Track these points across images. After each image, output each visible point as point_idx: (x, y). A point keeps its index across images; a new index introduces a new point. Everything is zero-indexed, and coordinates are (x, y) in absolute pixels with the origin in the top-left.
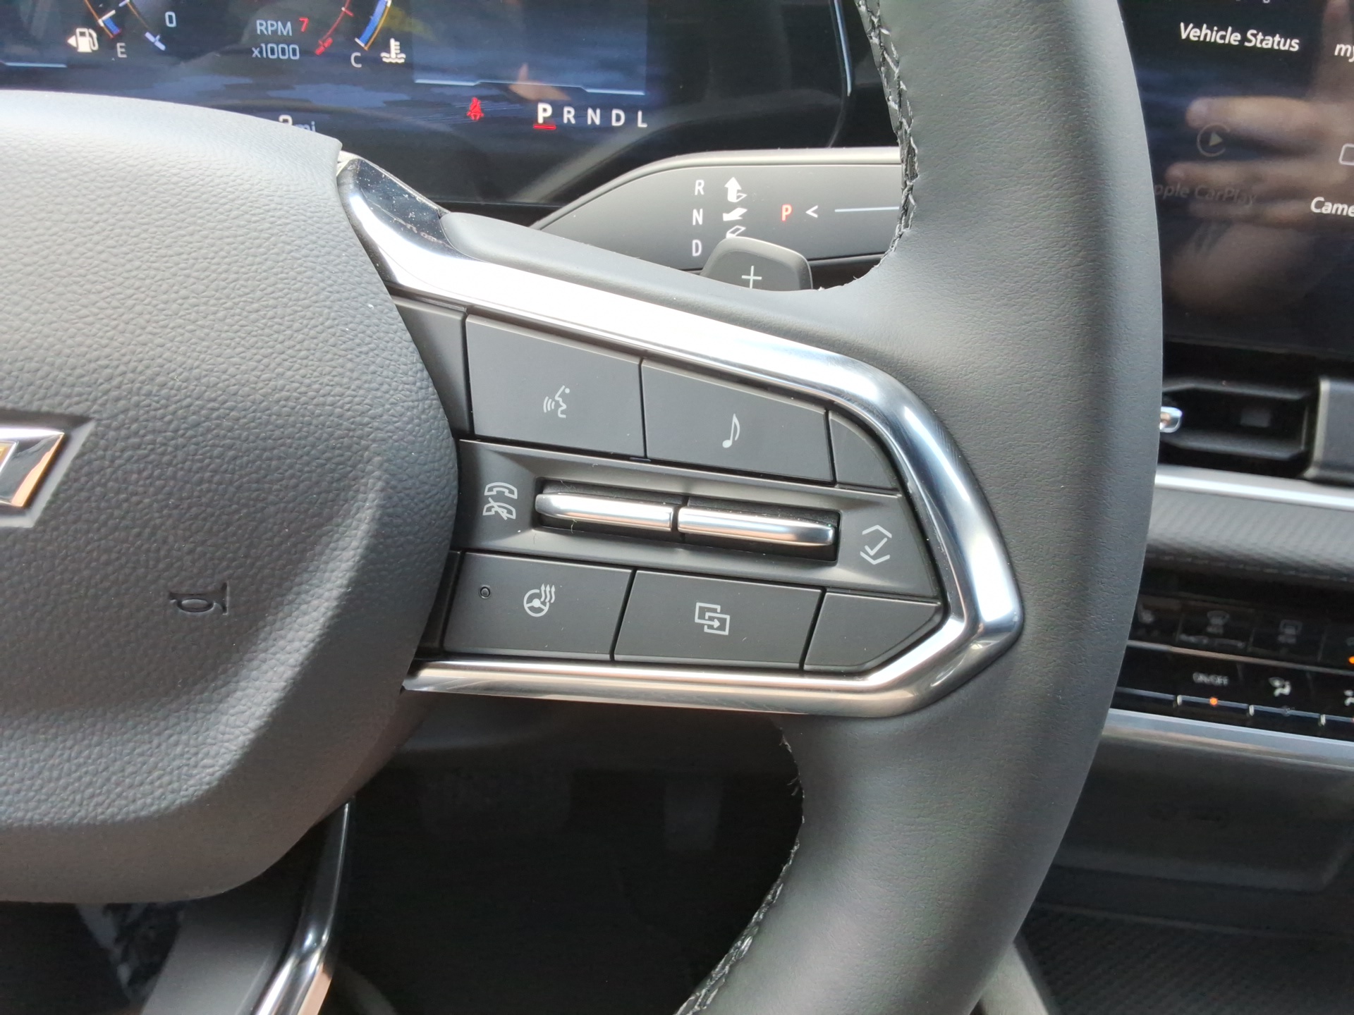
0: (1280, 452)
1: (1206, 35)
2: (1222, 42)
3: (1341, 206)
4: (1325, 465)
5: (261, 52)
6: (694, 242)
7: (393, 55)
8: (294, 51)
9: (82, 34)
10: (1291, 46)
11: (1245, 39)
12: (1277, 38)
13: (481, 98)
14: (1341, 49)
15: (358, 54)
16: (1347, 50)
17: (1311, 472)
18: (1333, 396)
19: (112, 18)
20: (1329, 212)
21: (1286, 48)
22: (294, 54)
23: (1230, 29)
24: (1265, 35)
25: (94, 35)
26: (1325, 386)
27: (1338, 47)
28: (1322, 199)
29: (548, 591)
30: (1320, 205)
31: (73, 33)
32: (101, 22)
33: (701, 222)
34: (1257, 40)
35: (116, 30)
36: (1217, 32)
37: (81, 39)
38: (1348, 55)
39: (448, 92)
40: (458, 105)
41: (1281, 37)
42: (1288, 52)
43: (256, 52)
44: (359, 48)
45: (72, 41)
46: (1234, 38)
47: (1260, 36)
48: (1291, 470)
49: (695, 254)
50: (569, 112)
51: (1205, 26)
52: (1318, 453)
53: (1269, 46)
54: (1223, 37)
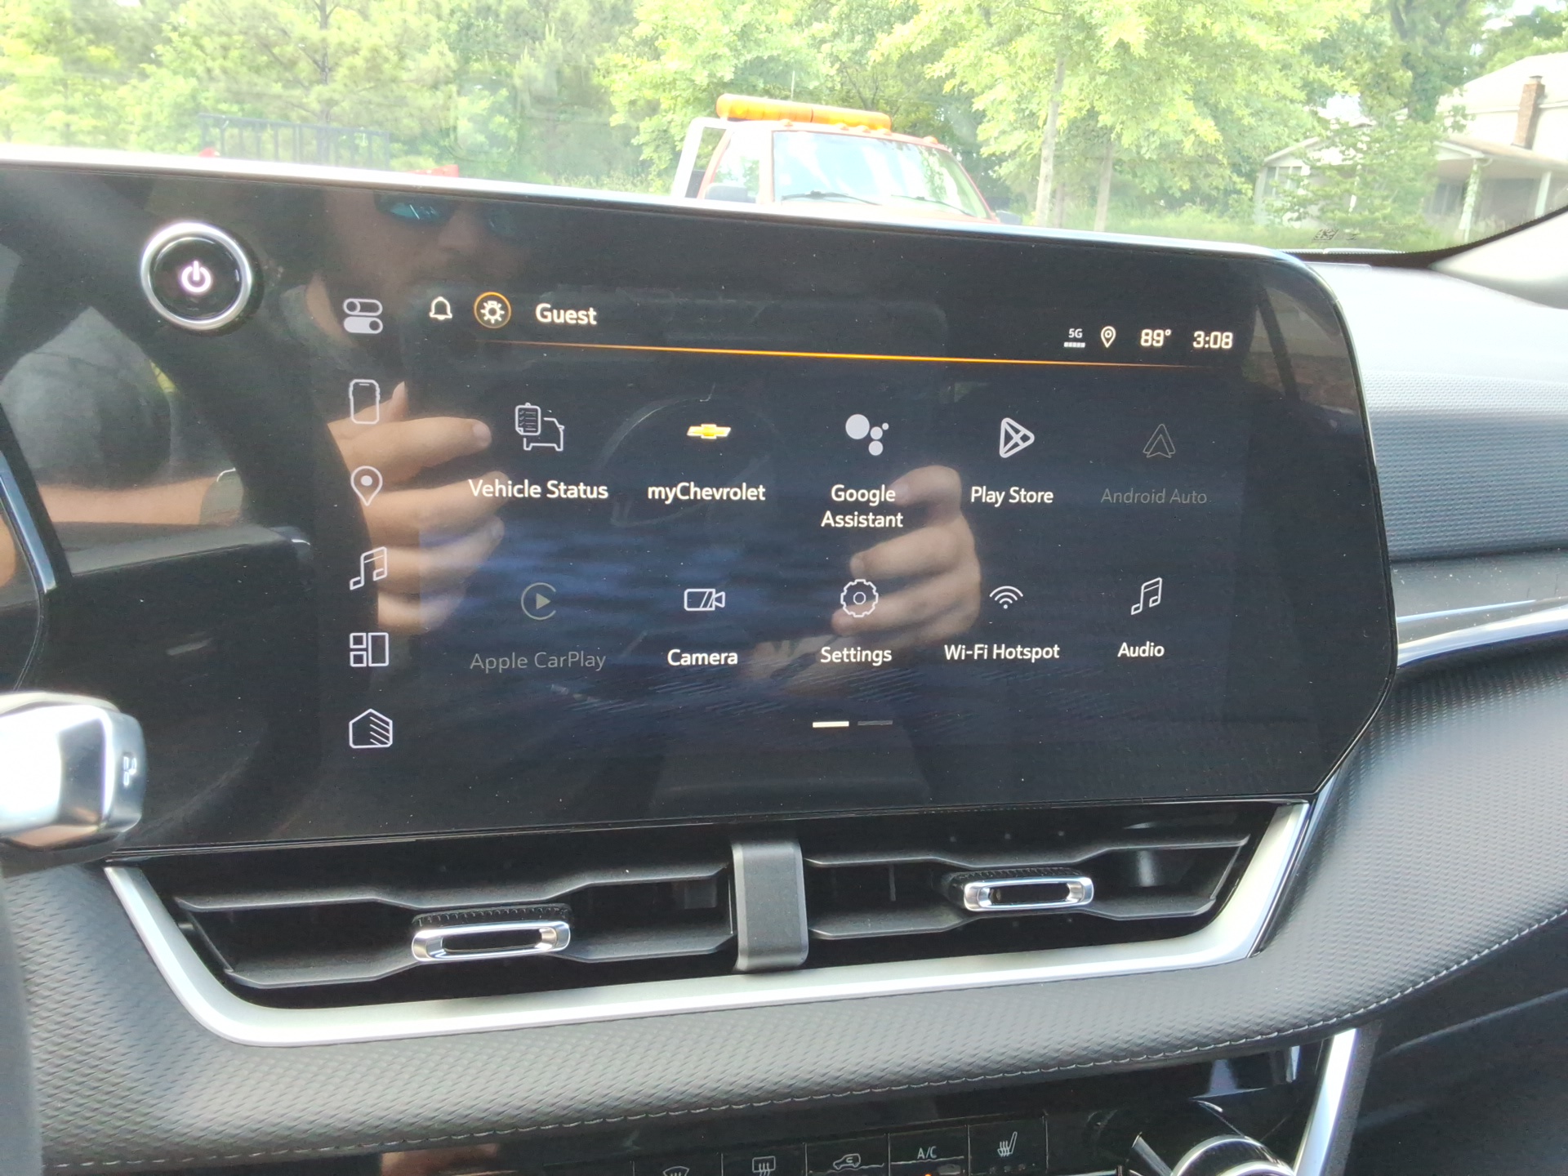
0: (702, 945)
1: (501, 490)
2: (521, 496)
3: (700, 656)
4: (753, 953)
10: (599, 493)
11: (545, 491)
12: (582, 487)
14: (653, 493)
16: (660, 492)
17: (742, 963)
18: (749, 866)
20: (689, 663)
21: (595, 495)
23: (526, 482)
24: (567, 484)
26: (739, 855)
27: (650, 490)
28: (678, 651)
30: (677, 657)
34: (559, 490)
36: (513, 486)
38: (663, 497)
41: (586, 485)
42: (597, 500)
46: (534, 491)
47: (562, 486)
48: (720, 963)
51: (497, 481)
52: (743, 942)
53: (576, 496)
54: (521, 491)
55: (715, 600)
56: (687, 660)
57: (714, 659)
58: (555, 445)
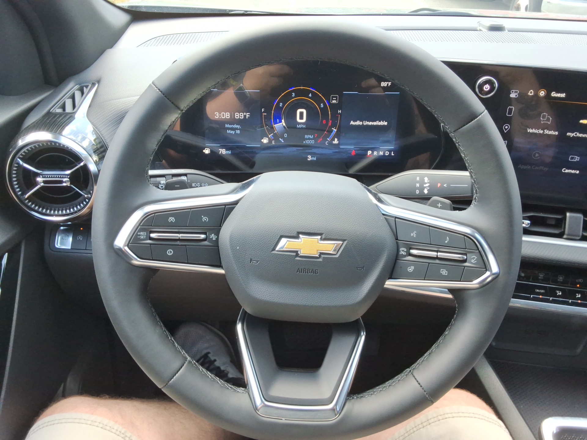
0: (556, 232)
1: (534, 131)
3: (570, 170)
4: (568, 235)
5: (305, 142)
6: (417, 190)
7: (336, 141)
8: (313, 141)
9: (265, 139)
10: (556, 133)
11: (544, 132)
12: (552, 131)
13: (355, 150)
14: (568, 134)
15: (328, 142)
16: (570, 134)
17: (565, 236)
18: (570, 217)
19: (272, 135)
21: (555, 134)
22: (313, 142)
23: (540, 130)
24: (549, 131)
25: (268, 139)
26: (568, 214)
27: (568, 133)
28: (565, 169)
29: (413, 267)
30: (564, 170)
31: (263, 139)
32: (269, 136)
33: (418, 186)
34: (547, 132)
35: (273, 138)
36: (537, 130)
37: (264, 140)
38: (570, 135)
39: (348, 149)
40: (349, 152)
41: (553, 131)
42: (555, 135)
43: (304, 142)
44: (328, 140)
45: (262, 140)
46: (541, 132)
47: (548, 131)
48: (560, 236)
49: (417, 193)
50: (375, 152)
51: (534, 129)
52: (566, 232)
53: (550, 133)
54: (538, 132)
55: (577, 159)
56: (567, 171)
57: (573, 172)
58: (548, 122)
